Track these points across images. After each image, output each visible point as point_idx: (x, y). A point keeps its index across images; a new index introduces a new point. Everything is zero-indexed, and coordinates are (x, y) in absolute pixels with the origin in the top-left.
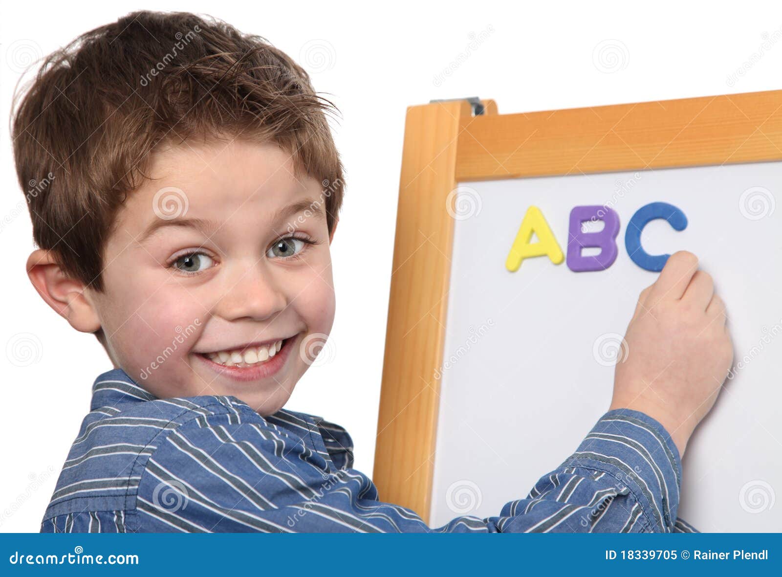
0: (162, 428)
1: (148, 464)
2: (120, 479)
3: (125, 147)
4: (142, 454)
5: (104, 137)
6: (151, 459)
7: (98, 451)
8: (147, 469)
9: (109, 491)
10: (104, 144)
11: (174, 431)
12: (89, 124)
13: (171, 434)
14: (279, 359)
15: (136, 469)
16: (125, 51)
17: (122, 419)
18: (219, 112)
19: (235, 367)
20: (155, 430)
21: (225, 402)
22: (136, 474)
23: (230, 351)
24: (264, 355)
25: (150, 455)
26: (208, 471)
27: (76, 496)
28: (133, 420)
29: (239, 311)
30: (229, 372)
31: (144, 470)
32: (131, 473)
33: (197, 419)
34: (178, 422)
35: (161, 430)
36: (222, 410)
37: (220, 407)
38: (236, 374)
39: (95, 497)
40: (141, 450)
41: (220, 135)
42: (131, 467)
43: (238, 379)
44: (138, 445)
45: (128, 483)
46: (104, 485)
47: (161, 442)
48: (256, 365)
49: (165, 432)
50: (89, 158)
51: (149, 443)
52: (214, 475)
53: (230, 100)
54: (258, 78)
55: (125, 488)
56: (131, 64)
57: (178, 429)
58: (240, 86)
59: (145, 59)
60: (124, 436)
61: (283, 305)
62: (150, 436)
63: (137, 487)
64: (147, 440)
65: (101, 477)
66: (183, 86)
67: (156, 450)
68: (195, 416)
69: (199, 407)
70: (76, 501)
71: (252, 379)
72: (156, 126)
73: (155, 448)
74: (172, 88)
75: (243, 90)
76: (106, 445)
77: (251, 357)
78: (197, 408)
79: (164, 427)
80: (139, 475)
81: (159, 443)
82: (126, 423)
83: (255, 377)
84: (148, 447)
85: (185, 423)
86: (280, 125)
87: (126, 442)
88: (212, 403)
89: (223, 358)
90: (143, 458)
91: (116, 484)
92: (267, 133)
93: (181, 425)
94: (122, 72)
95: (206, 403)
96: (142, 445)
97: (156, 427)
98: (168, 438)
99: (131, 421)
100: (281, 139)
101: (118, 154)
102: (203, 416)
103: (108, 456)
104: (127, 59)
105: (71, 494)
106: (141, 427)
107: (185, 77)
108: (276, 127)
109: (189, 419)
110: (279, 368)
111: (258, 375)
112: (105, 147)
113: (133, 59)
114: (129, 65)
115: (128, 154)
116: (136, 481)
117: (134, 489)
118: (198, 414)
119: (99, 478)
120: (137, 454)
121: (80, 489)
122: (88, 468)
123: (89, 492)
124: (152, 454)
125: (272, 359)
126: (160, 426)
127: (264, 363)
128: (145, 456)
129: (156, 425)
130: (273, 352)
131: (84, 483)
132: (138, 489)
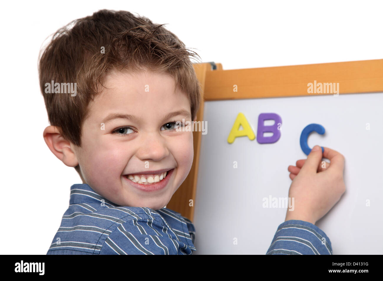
0: (115, 222)
1: (107, 240)
2: (91, 244)
3: (93, 70)
4: (104, 234)
5: (83, 66)
6: (108, 237)
7: (81, 228)
8: (106, 242)
9: (84, 249)
10: (83, 69)
11: (122, 225)
12: (76, 59)
13: (120, 226)
14: (165, 182)
15: (100, 241)
16: (96, 26)
17: (95, 214)
18: (141, 55)
19: (143, 184)
20: (112, 222)
21: (147, 212)
22: (100, 243)
23: (139, 174)
24: (157, 179)
25: (108, 235)
26: (137, 249)
27: (67, 249)
28: (101, 216)
29: (146, 156)
30: (139, 186)
31: (105, 242)
32: (97, 243)
33: (133, 220)
34: (123, 220)
35: (115, 223)
36: (146, 217)
37: (145, 215)
38: (143, 188)
39: (77, 251)
40: (104, 232)
41: (141, 68)
42: (98, 240)
43: (144, 190)
44: (102, 228)
45: (95, 247)
46: (82, 245)
47: (114, 229)
48: (153, 183)
49: (116, 224)
50: (76, 76)
51: (109, 229)
52: (140, 251)
53: (146, 49)
54: (161, 40)
55: (94, 249)
56: (98, 31)
57: (123, 223)
58: (151, 42)
59: (106, 29)
60: (95, 222)
61: (168, 153)
62: (109, 225)
63: (100, 250)
64: (107, 227)
65: (81, 242)
66: (124, 43)
67: (111, 233)
68: (133, 219)
69: (135, 214)
70: (67, 251)
71: (151, 191)
72: (108, 61)
73: (111, 232)
74: (118, 43)
75: (153, 45)
76: (86, 225)
77: (151, 180)
78: (134, 214)
79: (116, 222)
80: (101, 244)
81: (113, 229)
82: (97, 216)
83: (152, 190)
84: (107, 230)
85: (127, 221)
86: (171, 64)
87: (96, 226)
88: (141, 212)
89: (137, 179)
90: (105, 236)
91: (89, 246)
92: (164, 68)
93: (125, 222)
94: (94, 36)
95: (138, 212)
96: (104, 229)
97: (112, 221)
98: (118, 228)
99: (100, 216)
100: (170, 71)
101: (90, 74)
102: (136, 219)
103: (86, 231)
104: (97, 29)
105: (64, 247)
106: (105, 219)
107: (124, 38)
108: (169, 65)
109: (129, 220)
110: (164, 186)
111: (154, 189)
112: (84, 70)
113: (99, 29)
114: (97, 32)
115: (94, 74)
116: (100, 247)
117: (98, 251)
118: (134, 218)
119: (80, 242)
120: (102, 233)
121: (69, 246)
122: (74, 235)
123: (74, 248)
124: (109, 235)
125: (161, 181)
126: (114, 221)
127: (157, 183)
128: (106, 235)
129: (112, 220)
130: (162, 177)
131: (72, 243)
132: (100, 251)
